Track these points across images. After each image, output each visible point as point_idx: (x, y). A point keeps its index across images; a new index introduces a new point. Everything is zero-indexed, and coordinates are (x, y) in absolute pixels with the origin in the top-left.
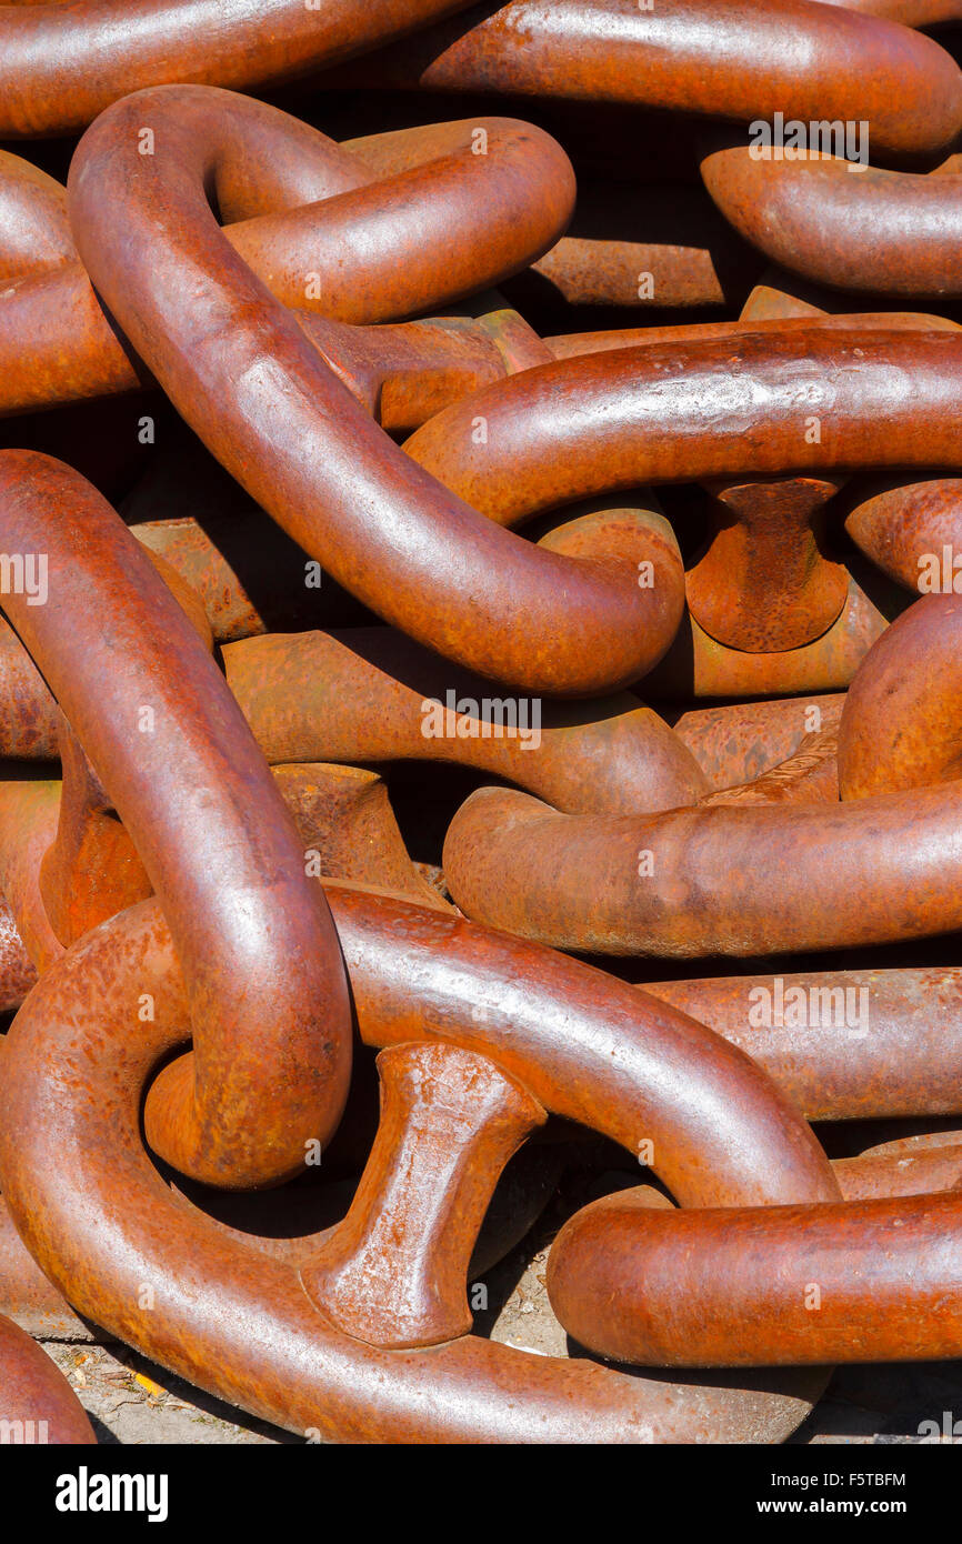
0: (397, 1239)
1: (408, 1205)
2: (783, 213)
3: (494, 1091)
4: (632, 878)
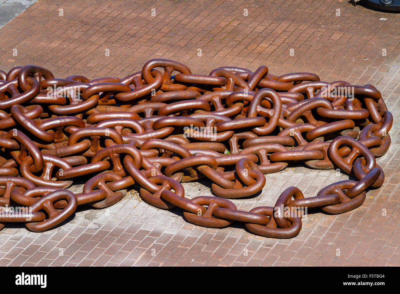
0: (47, 174)
1: (47, 172)
2: (55, 109)
3: (52, 165)
4: (57, 152)
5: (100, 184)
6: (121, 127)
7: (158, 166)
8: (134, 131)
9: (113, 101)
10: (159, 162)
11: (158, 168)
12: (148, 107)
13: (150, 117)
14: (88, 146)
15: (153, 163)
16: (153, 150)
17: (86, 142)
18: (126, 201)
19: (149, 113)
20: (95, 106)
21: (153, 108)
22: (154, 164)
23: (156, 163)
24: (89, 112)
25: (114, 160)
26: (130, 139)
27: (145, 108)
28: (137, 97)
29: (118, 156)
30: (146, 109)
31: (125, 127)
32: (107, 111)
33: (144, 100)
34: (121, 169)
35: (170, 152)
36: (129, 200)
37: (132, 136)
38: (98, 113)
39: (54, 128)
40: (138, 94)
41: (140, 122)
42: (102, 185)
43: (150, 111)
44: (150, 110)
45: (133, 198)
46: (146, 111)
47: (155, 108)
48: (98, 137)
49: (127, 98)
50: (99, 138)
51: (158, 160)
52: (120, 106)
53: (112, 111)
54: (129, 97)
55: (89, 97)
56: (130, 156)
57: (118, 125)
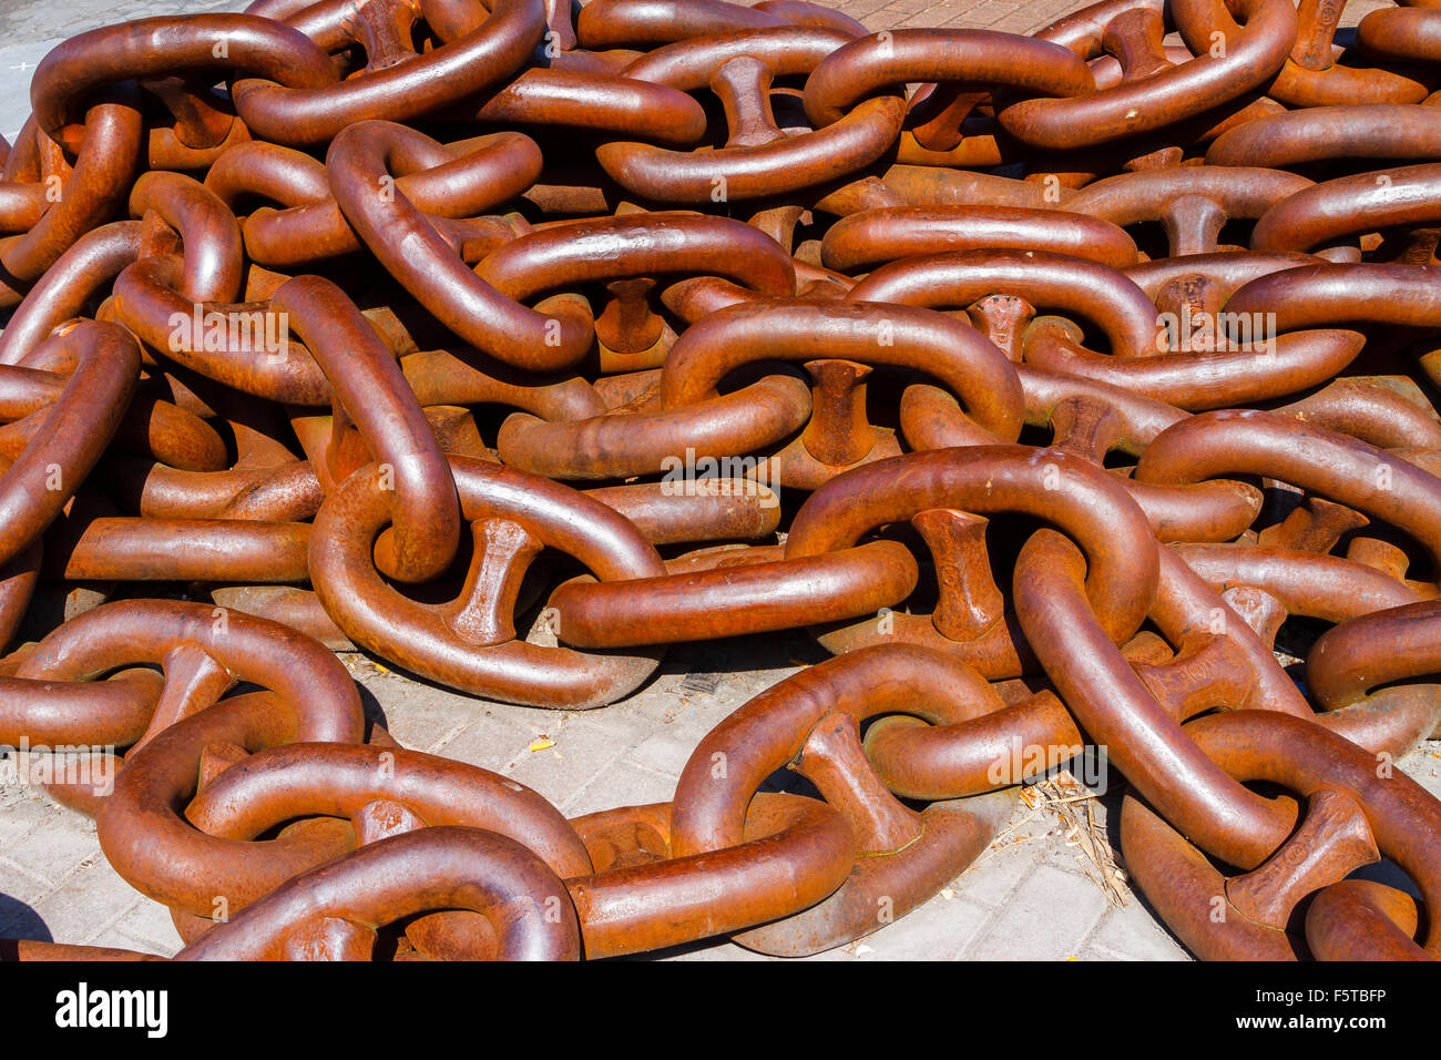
0: (483, 601)
1: (487, 586)
2: (631, 170)
3: (521, 537)
4: (577, 446)
5: (816, 745)
6: (1018, 307)
7: (1260, 612)
8: (1100, 337)
9: (986, 146)
10: (1270, 588)
11: (1257, 631)
12: (1197, 194)
13: (1200, 251)
14: (786, 423)
15: (1225, 587)
16: (1226, 484)
17: (772, 394)
18: (1009, 876)
19: (1195, 229)
20: (878, 162)
21: (1223, 201)
22: (1230, 596)
23: (1248, 594)
24: (834, 200)
25: (943, 551)
26: (1071, 390)
27: (1172, 198)
28: (1130, 126)
29: (976, 526)
30: (1179, 203)
31: (1046, 305)
32: (946, 202)
33: (1165, 152)
34: (990, 625)
35: (1349, 512)
36: (1032, 871)
37: (1083, 371)
38: (889, 210)
39: (595, 285)
40: (1139, 109)
41: (1144, 281)
42: (829, 754)
43: (1203, 216)
44: (1208, 210)
45: (1063, 860)
46: (1180, 214)
47: (1238, 202)
48: (854, 370)
49: (1068, 128)
50: (859, 374)
51: (1263, 571)
52: (1023, 179)
53: (975, 202)
54: (1084, 127)
55: (846, 110)
56: (1068, 543)
57: (999, 292)
